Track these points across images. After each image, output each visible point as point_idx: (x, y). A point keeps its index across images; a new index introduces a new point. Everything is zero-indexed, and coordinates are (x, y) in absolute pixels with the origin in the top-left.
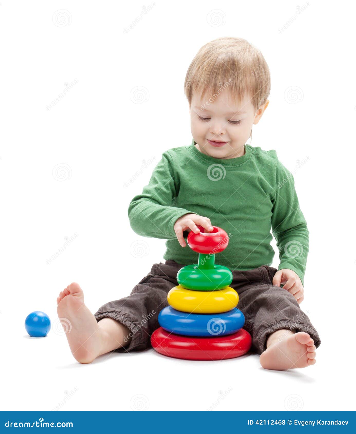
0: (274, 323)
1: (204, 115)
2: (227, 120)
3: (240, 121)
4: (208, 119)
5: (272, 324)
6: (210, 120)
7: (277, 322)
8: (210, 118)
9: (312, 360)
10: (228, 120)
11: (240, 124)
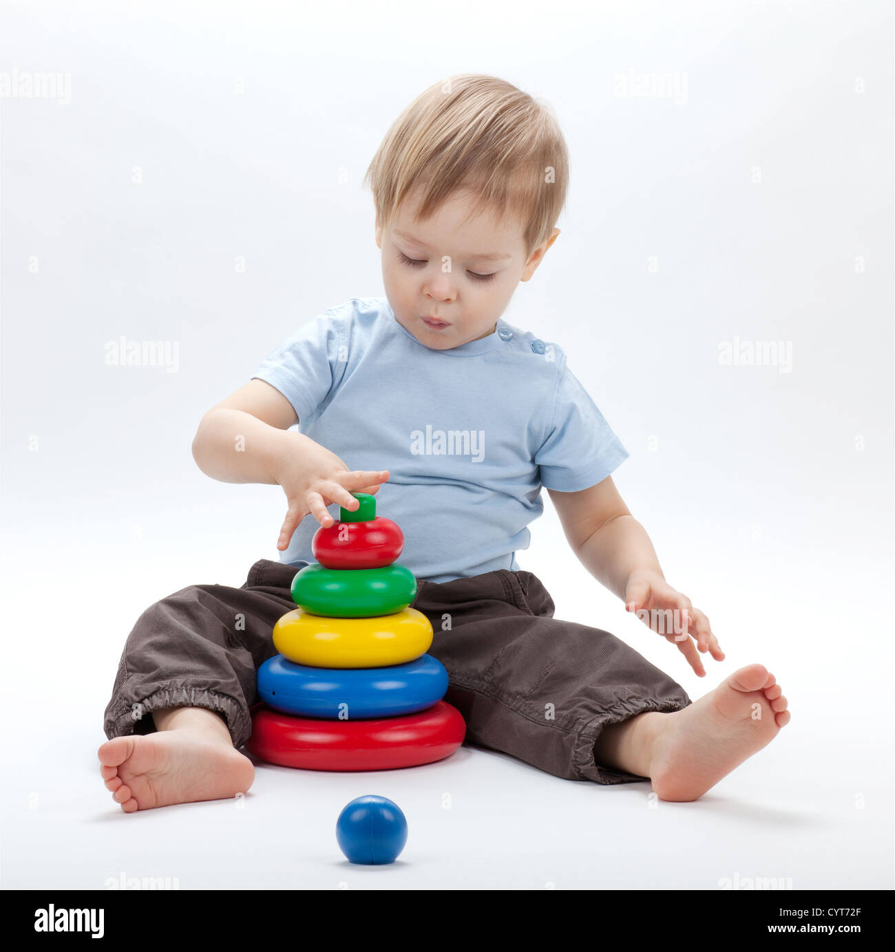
0: (617, 703)
1: (413, 253)
2: (465, 269)
3: (494, 274)
4: (420, 263)
5: (612, 704)
6: (425, 266)
7: (624, 702)
8: (427, 261)
9: (782, 713)
10: (468, 271)
11: (494, 280)
